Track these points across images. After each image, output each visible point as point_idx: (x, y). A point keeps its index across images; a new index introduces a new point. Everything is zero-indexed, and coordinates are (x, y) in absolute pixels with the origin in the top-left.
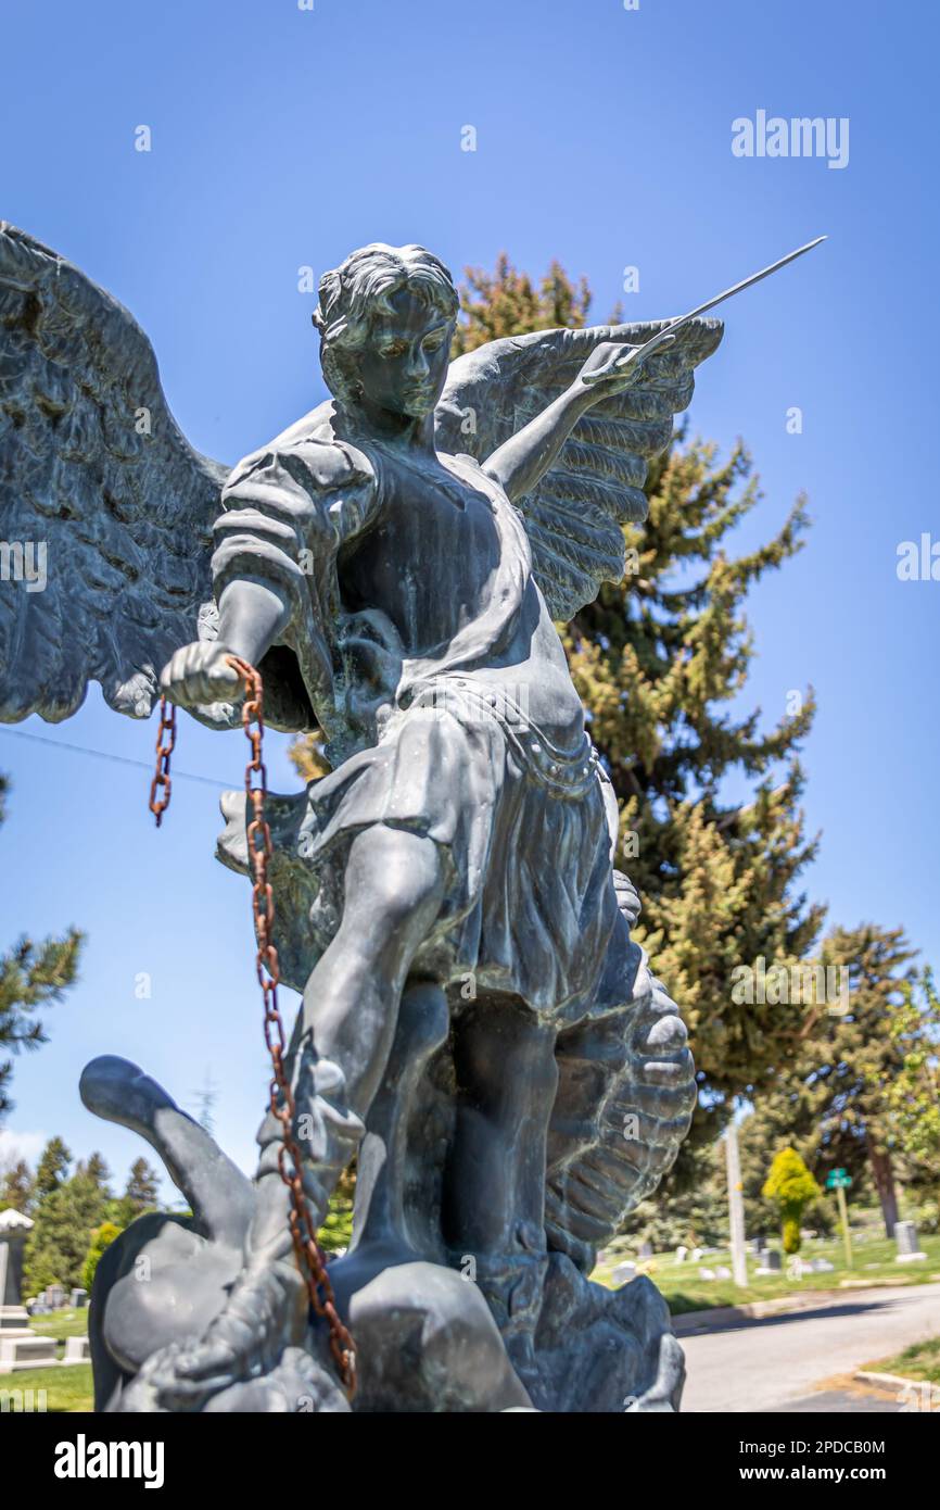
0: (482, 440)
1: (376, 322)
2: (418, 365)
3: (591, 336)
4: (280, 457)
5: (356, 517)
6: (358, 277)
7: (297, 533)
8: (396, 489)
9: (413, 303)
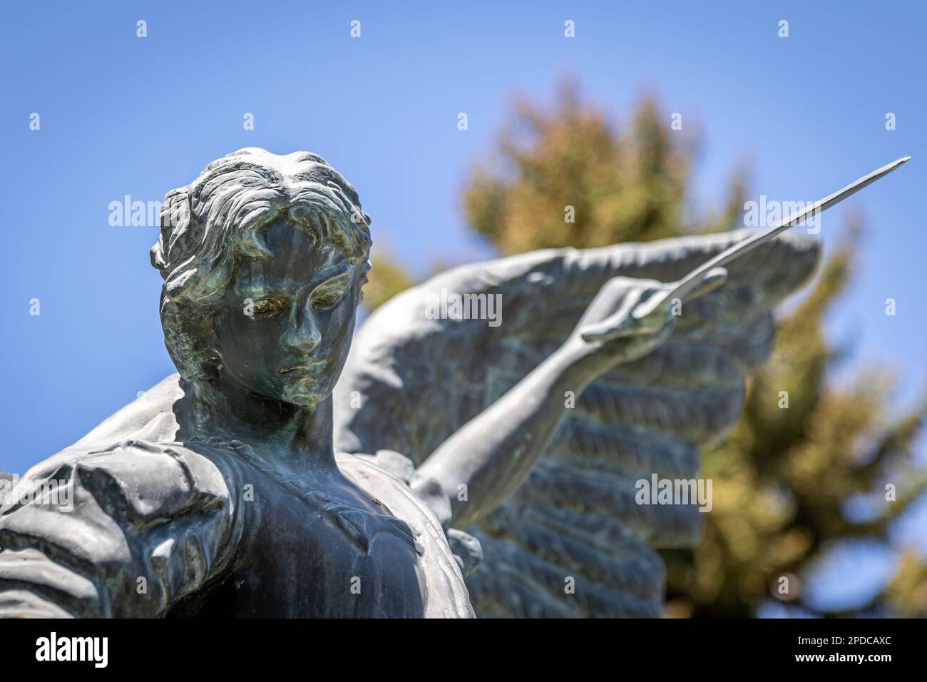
0: (433, 421)
1: (240, 267)
2: (303, 330)
3: (609, 265)
4: (81, 471)
5: (196, 564)
6: (216, 201)
7: (100, 590)
8: (263, 518)
9: (296, 239)
